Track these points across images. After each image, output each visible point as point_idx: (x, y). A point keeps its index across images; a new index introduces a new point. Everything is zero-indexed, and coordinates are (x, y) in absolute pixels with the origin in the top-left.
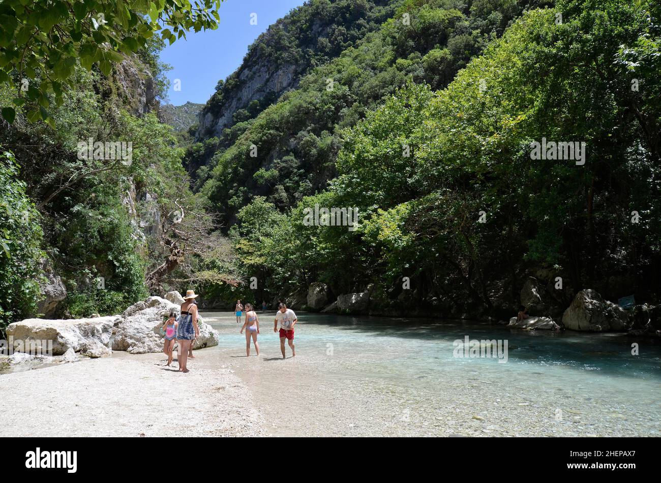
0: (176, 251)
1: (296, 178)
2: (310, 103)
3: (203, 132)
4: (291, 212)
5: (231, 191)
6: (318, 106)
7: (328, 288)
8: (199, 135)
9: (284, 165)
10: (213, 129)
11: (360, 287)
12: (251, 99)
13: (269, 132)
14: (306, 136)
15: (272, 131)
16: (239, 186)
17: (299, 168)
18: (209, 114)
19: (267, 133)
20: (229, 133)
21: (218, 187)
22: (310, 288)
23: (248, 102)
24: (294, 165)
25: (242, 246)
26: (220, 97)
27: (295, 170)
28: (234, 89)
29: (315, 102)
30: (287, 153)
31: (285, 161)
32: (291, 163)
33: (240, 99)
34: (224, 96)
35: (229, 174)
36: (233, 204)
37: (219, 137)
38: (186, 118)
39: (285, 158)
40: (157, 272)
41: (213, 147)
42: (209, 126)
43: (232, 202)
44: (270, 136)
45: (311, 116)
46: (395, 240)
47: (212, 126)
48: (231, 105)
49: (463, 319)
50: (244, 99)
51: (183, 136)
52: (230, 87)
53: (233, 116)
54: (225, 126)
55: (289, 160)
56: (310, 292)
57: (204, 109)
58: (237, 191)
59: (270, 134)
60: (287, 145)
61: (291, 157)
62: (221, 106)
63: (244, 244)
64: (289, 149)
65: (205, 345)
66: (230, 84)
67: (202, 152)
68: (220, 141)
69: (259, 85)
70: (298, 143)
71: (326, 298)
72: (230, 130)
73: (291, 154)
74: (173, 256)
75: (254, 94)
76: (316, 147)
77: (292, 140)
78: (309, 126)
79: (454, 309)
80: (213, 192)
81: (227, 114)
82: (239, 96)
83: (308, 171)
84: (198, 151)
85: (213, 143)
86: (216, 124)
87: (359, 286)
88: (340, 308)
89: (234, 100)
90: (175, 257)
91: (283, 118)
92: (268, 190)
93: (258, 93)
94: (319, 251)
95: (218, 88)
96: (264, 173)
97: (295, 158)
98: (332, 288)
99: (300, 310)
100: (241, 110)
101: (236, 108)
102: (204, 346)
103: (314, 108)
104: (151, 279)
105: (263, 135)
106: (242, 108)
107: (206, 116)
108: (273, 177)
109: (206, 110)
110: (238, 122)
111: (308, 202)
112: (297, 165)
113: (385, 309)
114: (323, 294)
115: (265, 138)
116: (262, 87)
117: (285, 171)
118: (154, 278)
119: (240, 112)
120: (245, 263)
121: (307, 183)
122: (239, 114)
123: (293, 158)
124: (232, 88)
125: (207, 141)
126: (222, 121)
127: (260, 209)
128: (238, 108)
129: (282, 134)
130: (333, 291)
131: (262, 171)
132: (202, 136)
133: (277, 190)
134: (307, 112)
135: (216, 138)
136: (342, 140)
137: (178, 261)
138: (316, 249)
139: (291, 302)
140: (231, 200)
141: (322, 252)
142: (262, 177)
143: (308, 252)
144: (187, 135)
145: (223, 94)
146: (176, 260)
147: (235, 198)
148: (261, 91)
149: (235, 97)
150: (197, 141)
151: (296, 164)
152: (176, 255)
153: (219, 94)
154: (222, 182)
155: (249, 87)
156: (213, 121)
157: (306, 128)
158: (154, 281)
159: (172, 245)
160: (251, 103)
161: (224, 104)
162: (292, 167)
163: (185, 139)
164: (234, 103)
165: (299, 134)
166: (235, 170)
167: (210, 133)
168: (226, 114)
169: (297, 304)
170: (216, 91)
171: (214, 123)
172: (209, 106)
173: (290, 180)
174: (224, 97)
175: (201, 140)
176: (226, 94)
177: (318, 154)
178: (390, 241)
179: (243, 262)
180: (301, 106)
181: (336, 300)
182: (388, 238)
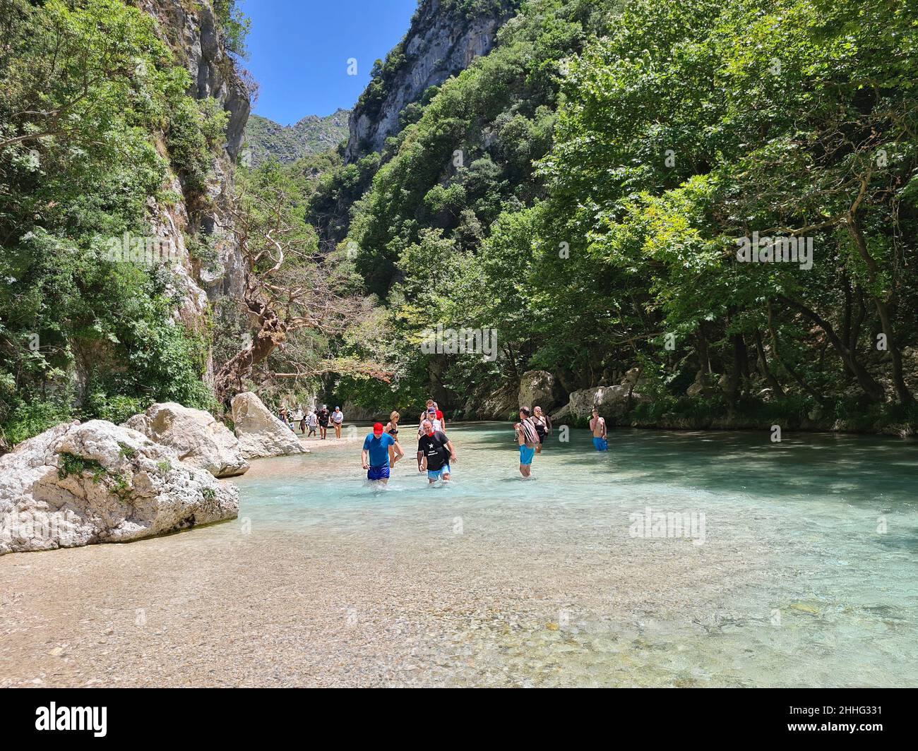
0: (270, 322)
1: (496, 196)
2: (515, 62)
3: (356, 146)
4: (480, 246)
5: (391, 228)
6: (527, 66)
7: (556, 380)
8: (351, 151)
9: (474, 174)
10: (371, 139)
11: (614, 376)
12: (426, 85)
13: (446, 121)
14: (509, 119)
15: (451, 120)
16: (403, 218)
17: (499, 178)
18: (364, 116)
19: (443, 124)
20: (395, 143)
21: (372, 225)
22: (523, 381)
23: (423, 90)
24: (492, 174)
25: (406, 315)
26: (378, 87)
27: (494, 183)
28: (400, 72)
29: (523, 59)
30: (479, 154)
31: (477, 169)
32: (486, 169)
33: (408, 87)
34: (384, 85)
35: (389, 201)
36: (394, 249)
37: (380, 153)
38: (337, 133)
39: (476, 163)
40: (239, 361)
41: (372, 168)
42: (364, 136)
43: (392, 245)
44: (448, 128)
45: (517, 87)
46: (685, 253)
47: (369, 136)
48: (396, 97)
49: (836, 431)
50: (416, 85)
51: (330, 159)
52: (393, 68)
53: (400, 116)
54: (389, 133)
55: (482, 166)
56: (523, 388)
57: (355, 110)
58: (399, 227)
59: (449, 124)
60: (480, 142)
61: (486, 161)
62: (380, 103)
63: (409, 312)
64: (482, 148)
65: (189, 522)
66: (392, 64)
67: (356, 178)
68: (383, 158)
69: (437, 61)
70: (497, 136)
71: (551, 398)
72: (396, 139)
73: (486, 154)
74: (265, 330)
75: (430, 76)
76: (526, 138)
77: (486, 130)
78: (514, 103)
79: (815, 411)
80: (367, 234)
81: (390, 113)
82: (407, 83)
83: (514, 183)
84: (349, 178)
85: (371, 162)
86: (375, 131)
87: (611, 374)
88: (575, 415)
89: (400, 90)
90: (268, 333)
91: (469, 94)
92: (449, 220)
93: (438, 74)
94: (531, 312)
95: (375, 74)
96: (441, 192)
97: (494, 161)
98: (562, 379)
99: (507, 420)
100: (411, 105)
101: (404, 101)
102: (186, 525)
103: (520, 70)
104: (227, 372)
105: (438, 128)
106: (413, 101)
107: (360, 121)
108: (457, 197)
109: (358, 111)
110: (407, 124)
111: (508, 224)
112: (496, 174)
113: (664, 415)
114: (545, 391)
115: (441, 132)
116: (443, 63)
117: (478, 185)
118: (233, 372)
119: (410, 109)
120: (412, 343)
121: (512, 200)
122: (409, 112)
123: (489, 161)
124: (397, 70)
125: (363, 161)
126: (383, 126)
127: (435, 250)
128: (406, 102)
129: (468, 122)
130: (564, 385)
131: (438, 188)
132: (354, 154)
133: (464, 218)
134: (511, 80)
135: (376, 153)
136: (562, 80)
137: (274, 339)
138: (525, 308)
139: (494, 407)
140: (391, 242)
141: (537, 312)
142: (438, 200)
143: (510, 315)
144: (336, 156)
145: (383, 82)
146: (270, 337)
147: (397, 238)
148: (442, 70)
149: (401, 85)
150: (348, 162)
151: (494, 171)
152: (269, 329)
153: (376, 82)
154: (377, 216)
155: (422, 65)
156: (370, 127)
157: (509, 107)
158: (231, 376)
159: (262, 311)
160: (427, 91)
161: (385, 98)
162: (487, 177)
163: (333, 163)
164: (401, 93)
165: (498, 119)
166: (397, 193)
167: (367, 146)
168: (388, 114)
169: (504, 409)
170: (372, 79)
171: (372, 131)
172: (363, 103)
173: (486, 200)
174: (384, 87)
175: (353, 160)
176: (386, 80)
177: (532, 149)
178: (673, 256)
179: (409, 342)
180: (498, 69)
181: (568, 401)
182: (668, 247)
